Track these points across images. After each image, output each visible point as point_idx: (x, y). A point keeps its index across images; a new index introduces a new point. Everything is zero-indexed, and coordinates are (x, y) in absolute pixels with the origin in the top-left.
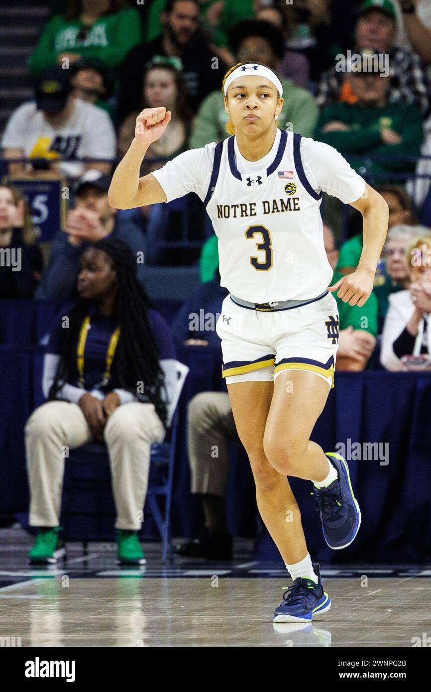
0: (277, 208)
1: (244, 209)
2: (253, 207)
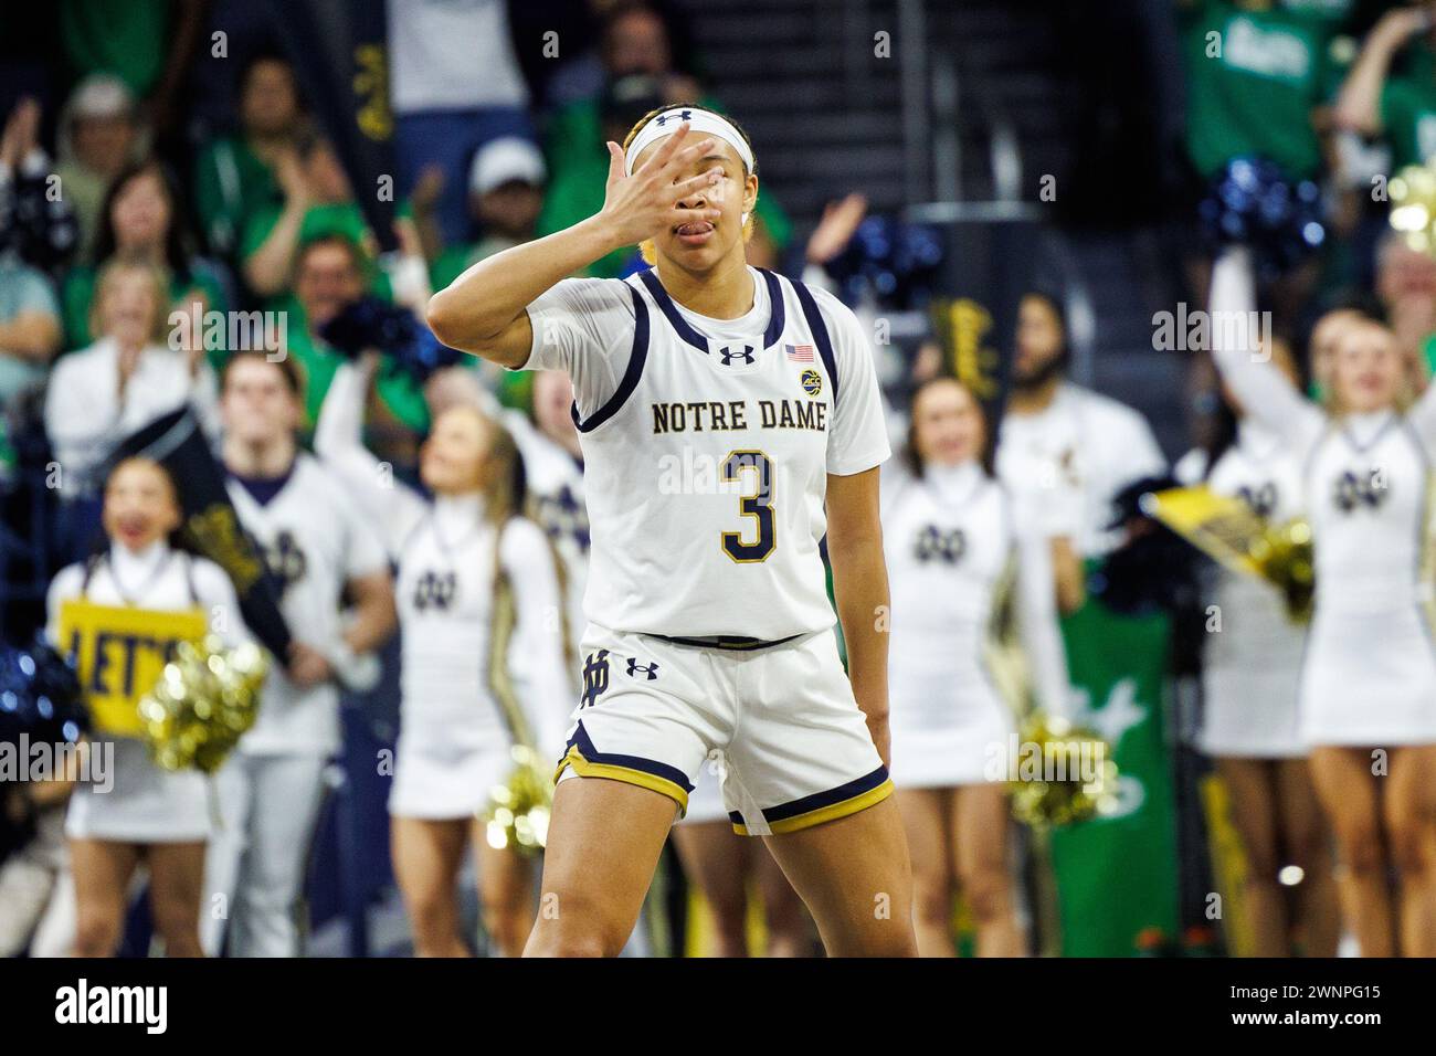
0: (790, 418)
1: (718, 414)
2: (738, 409)
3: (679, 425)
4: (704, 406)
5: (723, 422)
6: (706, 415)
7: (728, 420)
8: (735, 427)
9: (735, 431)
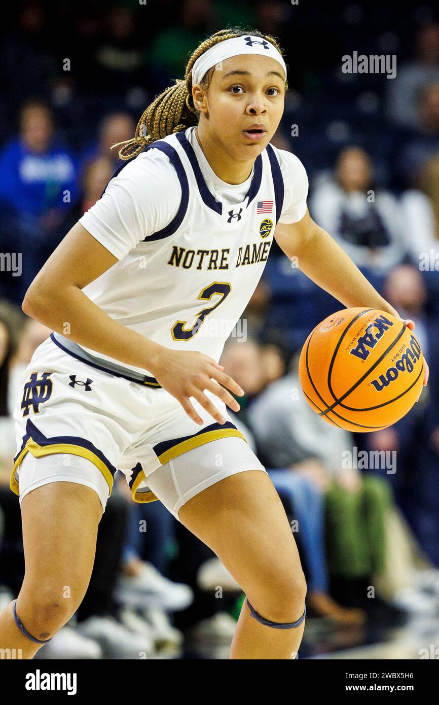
3: (187, 264)
4: (207, 252)
5: (215, 264)
6: (207, 258)
7: (218, 263)
8: (221, 267)
9: (221, 270)
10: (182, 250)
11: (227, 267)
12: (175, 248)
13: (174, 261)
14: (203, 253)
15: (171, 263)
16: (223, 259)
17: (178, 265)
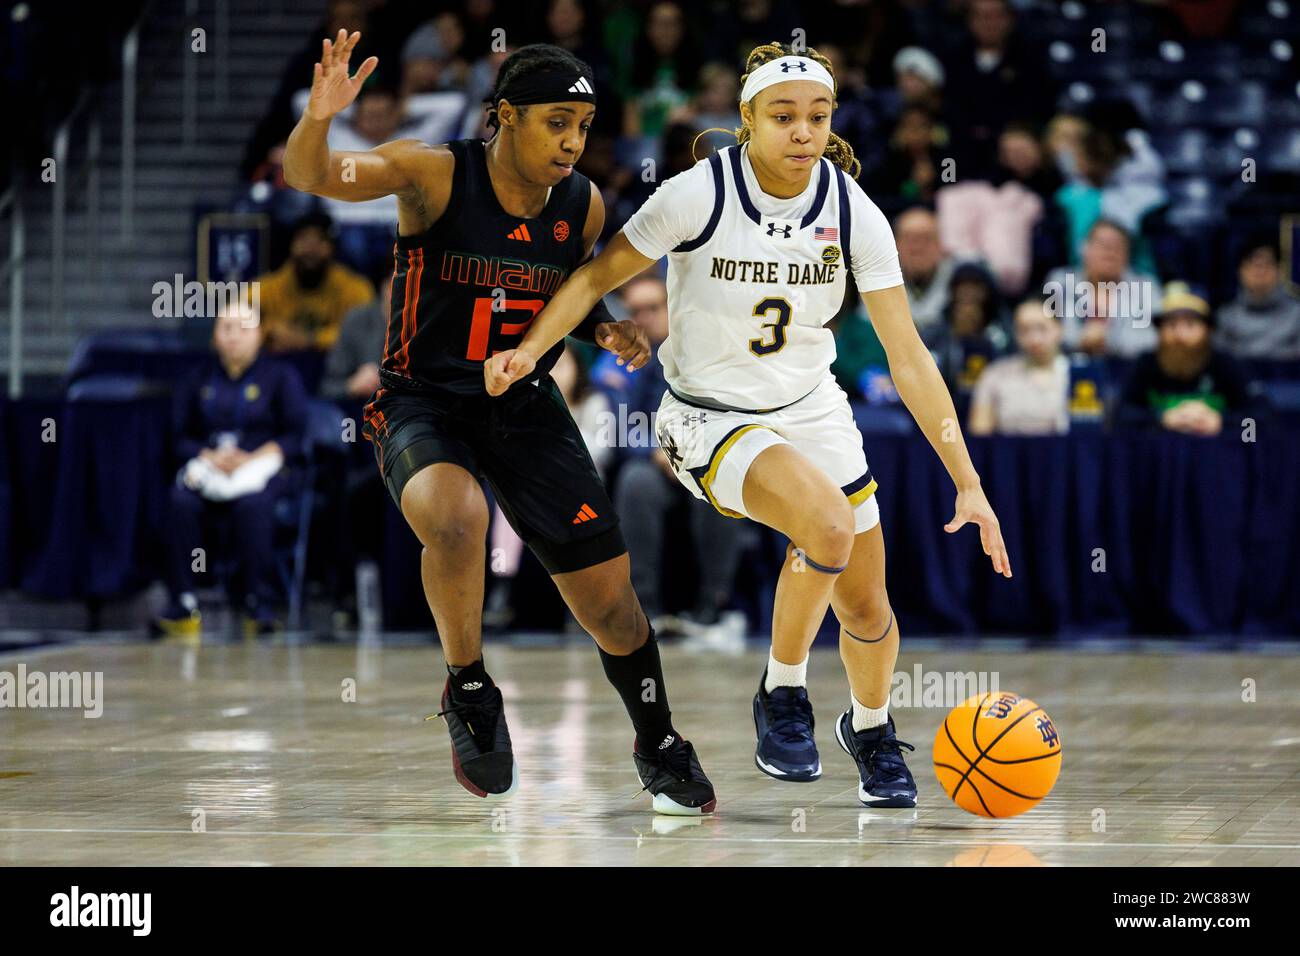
10: (722, 260)
11: (776, 281)
12: (715, 259)
13: (716, 273)
14: (744, 264)
15: (713, 275)
16: (770, 273)
17: (720, 277)
